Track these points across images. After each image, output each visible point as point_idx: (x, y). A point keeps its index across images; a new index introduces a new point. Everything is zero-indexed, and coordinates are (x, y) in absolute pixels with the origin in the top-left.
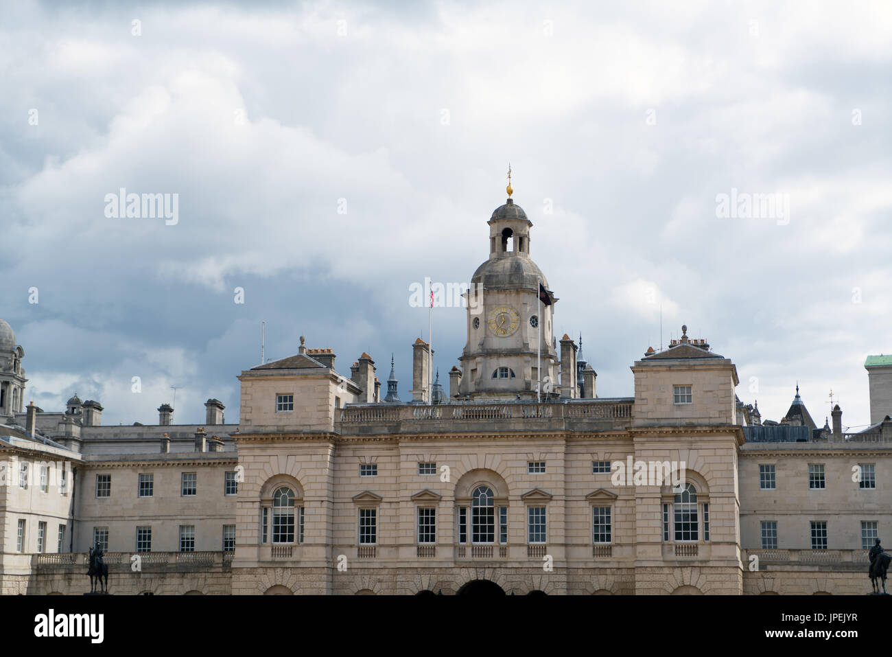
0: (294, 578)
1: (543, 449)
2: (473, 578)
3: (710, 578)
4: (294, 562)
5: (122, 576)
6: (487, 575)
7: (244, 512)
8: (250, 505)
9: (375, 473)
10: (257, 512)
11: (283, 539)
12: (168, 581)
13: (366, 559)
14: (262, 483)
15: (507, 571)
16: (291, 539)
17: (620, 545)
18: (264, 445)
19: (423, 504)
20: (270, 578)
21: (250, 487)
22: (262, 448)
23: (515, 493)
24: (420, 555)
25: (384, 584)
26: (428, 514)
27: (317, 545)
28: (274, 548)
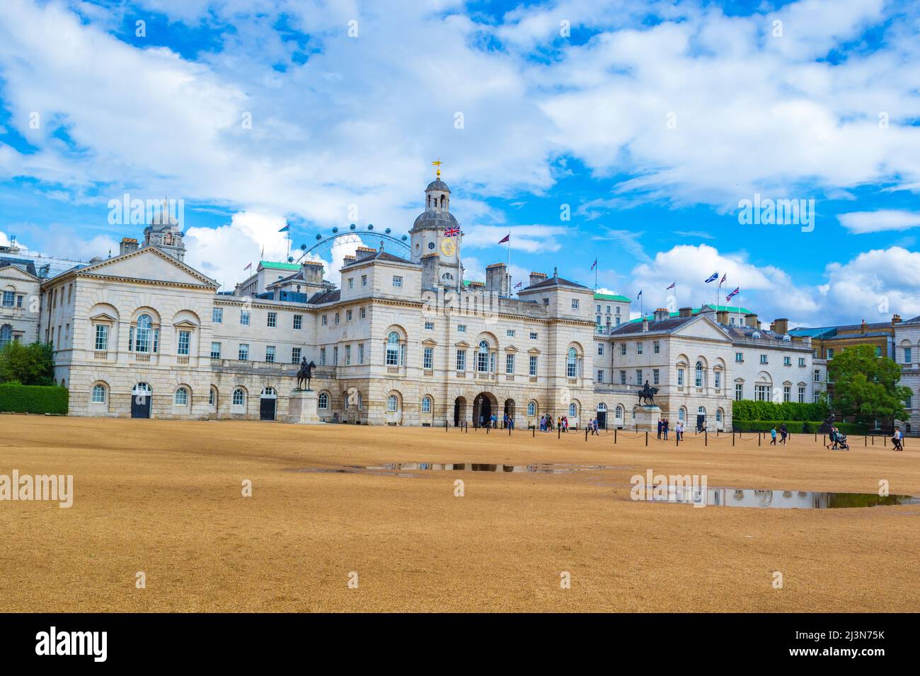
0: (403, 386)
1: (515, 325)
3: (584, 395)
4: (401, 377)
5: (254, 376)
6: (489, 389)
7: (376, 345)
9: (433, 329)
10: (381, 345)
11: (392, 363)
12: (283, 381)
13: (428, 377)
14: (386, 328)
15: (498, 388)
16: (395, 363)
17: (540, 377)
18: (388, 306)
19: (460, 349)
20: (390, 386)
21: (379, 330)
22: (386, 308)
23: (502, 347)
24: (458, 376)
25: (438, 392)
26: (461, 354)
27: (414, 368)
28: (388, 368)
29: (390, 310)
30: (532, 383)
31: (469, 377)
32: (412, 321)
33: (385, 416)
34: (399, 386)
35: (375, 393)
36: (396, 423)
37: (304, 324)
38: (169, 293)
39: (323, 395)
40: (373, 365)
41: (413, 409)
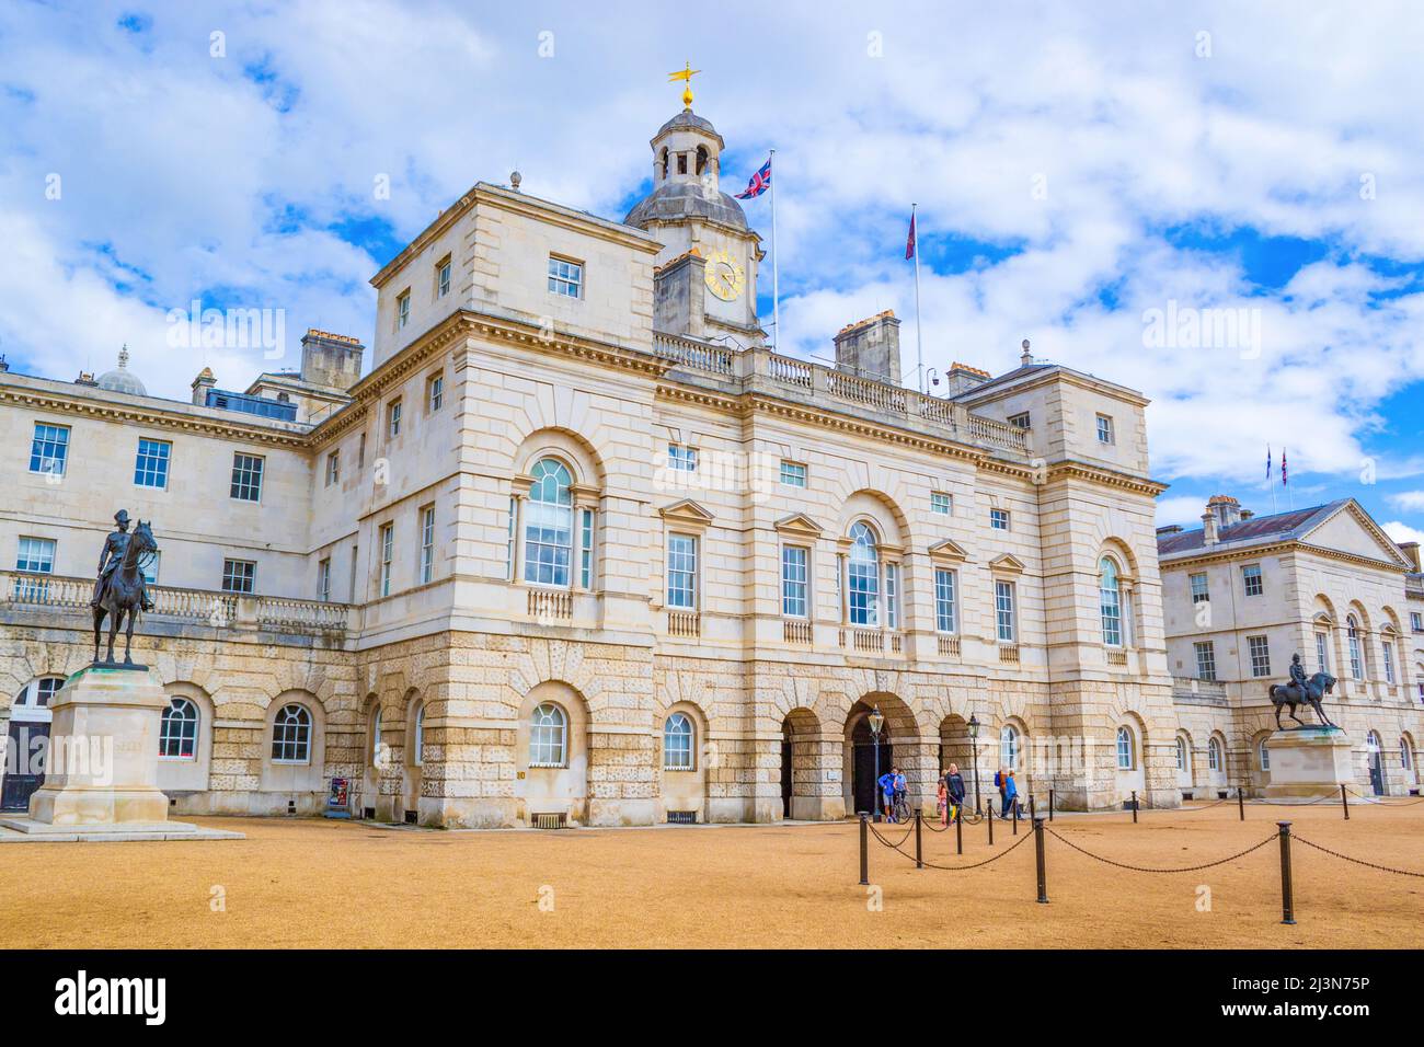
0: (589, 666)
1: (951, 474)
2: (873, 688)
4: (586, 629)
6: (889, 684)
8: (493, 485)
10: (506, 504)
11: (546, 576)
13: (683, 638)
14: (519, 439)
15: (917, 678)
16: (561, 578)
17: (1029, 645)
18: (527, 355)
19: (792, 539)
20: (538, 663)
21: (493, 443)
22: (522, 362)
23: (919, 543)
24: (788, 637)
25: (719, 695)
26: (797, 557)
27: (633, 596)
28: (533, 593)
29: (537, 373)
30: (1007, 665)
31: (825, 638)
32: (624, 421)
33: (518, 789)
34: (573, 666)
35: (475, 691)
36: (562, 818)
37: (267, 486)
39: (293, 709)
40: (467, 578)
41: (632, 758)
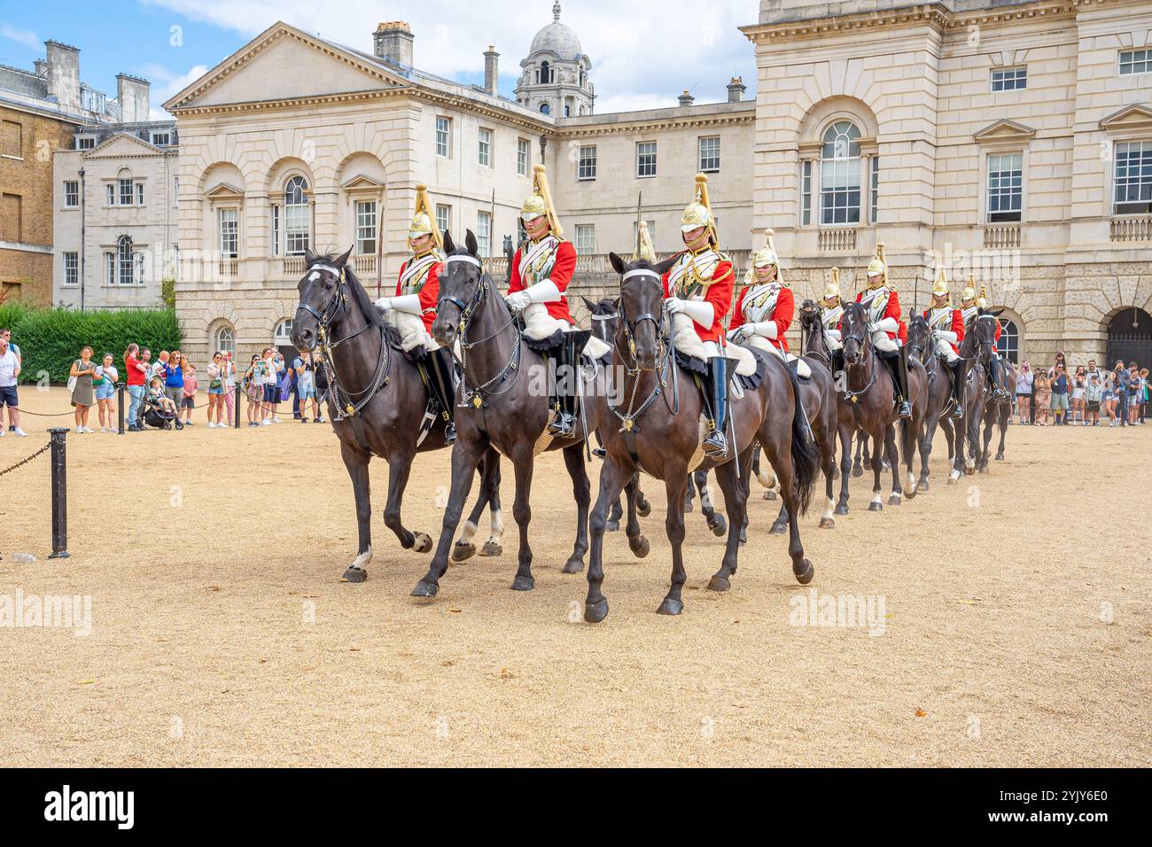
4: (859, 258)
7: (769, 170)
8: (778, 157)
9: (1022, 84)
10: (792, 169)
11: (840, 217)
14: (800, 115)
16: (855, 217)
18: (804, 44)
19: (1126, 134)
20: (815, 288)
21: (778, 124)
24: (1112, 236)
27: (902, 224)
28: (823, 233)
38: (325, 121)
